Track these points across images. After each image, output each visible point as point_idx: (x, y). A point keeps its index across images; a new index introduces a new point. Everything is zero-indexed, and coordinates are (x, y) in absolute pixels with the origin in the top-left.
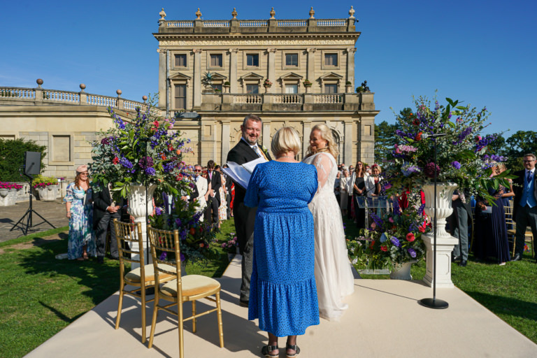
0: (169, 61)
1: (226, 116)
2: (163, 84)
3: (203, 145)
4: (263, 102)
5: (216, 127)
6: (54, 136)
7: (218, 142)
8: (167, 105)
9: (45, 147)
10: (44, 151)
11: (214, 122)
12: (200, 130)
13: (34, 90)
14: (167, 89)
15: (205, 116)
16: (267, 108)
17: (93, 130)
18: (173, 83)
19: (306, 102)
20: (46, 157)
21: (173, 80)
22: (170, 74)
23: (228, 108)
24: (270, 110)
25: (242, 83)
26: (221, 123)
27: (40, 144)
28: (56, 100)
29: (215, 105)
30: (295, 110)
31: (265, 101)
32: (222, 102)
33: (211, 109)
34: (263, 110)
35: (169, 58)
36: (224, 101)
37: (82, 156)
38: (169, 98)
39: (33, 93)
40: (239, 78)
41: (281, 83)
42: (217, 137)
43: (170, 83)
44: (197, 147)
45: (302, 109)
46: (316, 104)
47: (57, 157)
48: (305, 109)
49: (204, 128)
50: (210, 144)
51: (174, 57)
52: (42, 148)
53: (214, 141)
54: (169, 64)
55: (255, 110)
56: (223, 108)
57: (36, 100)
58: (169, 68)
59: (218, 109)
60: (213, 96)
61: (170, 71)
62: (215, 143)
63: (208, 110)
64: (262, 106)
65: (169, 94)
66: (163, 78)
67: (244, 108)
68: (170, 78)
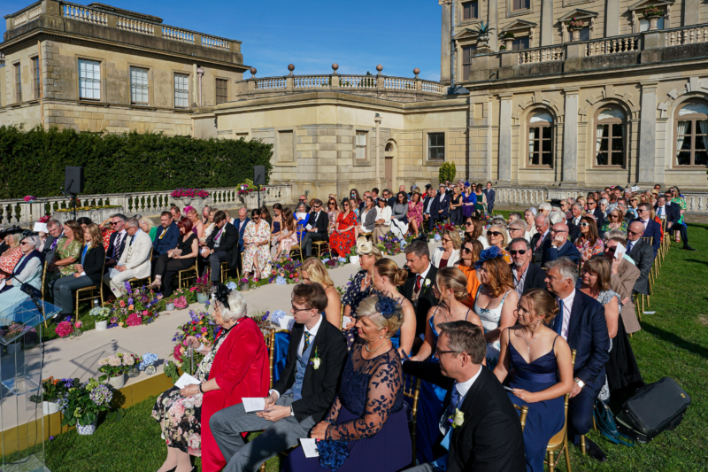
0: (454, 14)
1: (506, 86)
2: (447, 49)
3: (472, 132)
4: (566, 58)
5: (491, 104)
6: (280, 132)
7: (493, 127)
8: (452, 76)
9: (272, 145)
10: (272, 150)
11: (487, 97)
12: (468, 110)
13: (285, 78)
14: (451, 55)
15: (475, 89)
16: (573, 66)
17: (314, 123)
18: (459, 45)
19: (646, 48)
20: (273, 156)
21: (460, 40)
22: (457, 32)
23: (509, 74)
24: (579, 69)
25: (560, 29)
26: (499, 98)
27: (266, 142)
28: (307, 86)
29: (490, 71)
30: (625, 65)
31: (569, 55)
32: (501, 65)
33: (483, 79)
34: (566, 70)
35: (454, 9)
36: (504, 64)
37: (304, 155)
38: (455, 66)
39: (283, 81)
40: (555, 22)
41: (630, 18)
42: (491, 121)
43: (455, 45)
44: (465, 136)
45: (639, 61)
46: (668, 49)
47: (282, 156)
48: (643, 60)
49: (473, 107)
50: (482, 131)
51: (461, 7)
52: (269, 147)
53: (487, 127)
54: (454, 19)
55: (552, 72)
56: (501, 75)
57: (287, 89)
58: (455, 24)
59: (494, 78)
60: (488, 57)
61: (455, 29)
62: (490, 129)
63: (479, 80)
64: (563, 64)
65: (455, 61)
66: (447, 39)
67: (534, 71)
68: (455, 38)
